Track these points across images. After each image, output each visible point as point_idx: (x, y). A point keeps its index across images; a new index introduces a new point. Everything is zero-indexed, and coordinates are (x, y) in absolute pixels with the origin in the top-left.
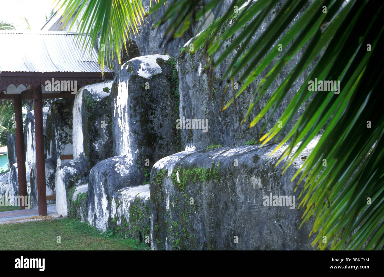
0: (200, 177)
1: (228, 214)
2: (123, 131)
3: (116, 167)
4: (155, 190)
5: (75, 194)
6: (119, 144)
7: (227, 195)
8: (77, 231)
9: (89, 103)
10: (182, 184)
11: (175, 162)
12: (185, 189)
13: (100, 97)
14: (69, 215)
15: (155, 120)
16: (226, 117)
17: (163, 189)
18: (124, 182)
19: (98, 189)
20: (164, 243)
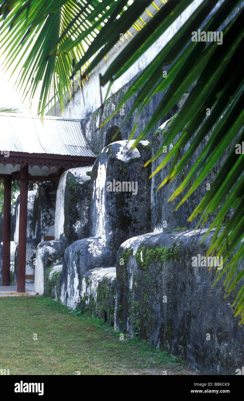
0: (161, 257)
1: (185, 295)
2: (99, 212)
3: (89, 247)
4: (120, 270)
5: (51, 273)
6: (95, 225)
7: (185, 275)
8: (48, 308)
9: (72, 186)
10: (145, 263)
11: (140, 242)
12: (147, 268)
13: (83, 180)
14: (45, 293)
15: (131, 203)
16: (193, 199)
17: (128, 269)
18: (96, 262)
19: (71, 268)
20: (126, 323)
